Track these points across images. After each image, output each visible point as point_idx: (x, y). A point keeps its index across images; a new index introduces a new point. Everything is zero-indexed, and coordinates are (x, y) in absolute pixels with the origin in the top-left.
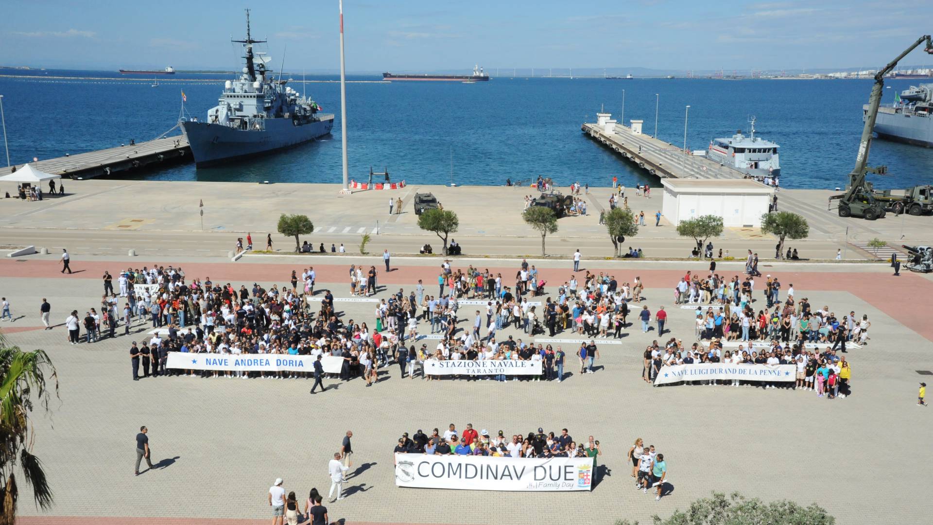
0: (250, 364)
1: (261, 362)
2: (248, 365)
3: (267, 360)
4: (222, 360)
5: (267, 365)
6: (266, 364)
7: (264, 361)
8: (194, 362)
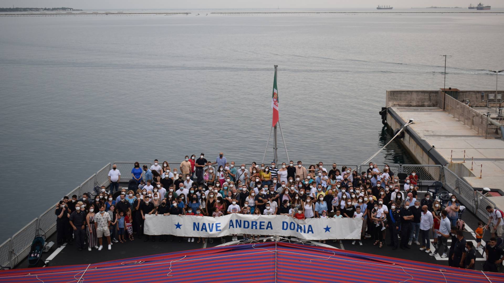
0: (246, 226)
1: (261, 225)
2: (244, 227)
3: (269, 223)
4: (213, 224)
5: (269, 229)
6: (268, 227)
7: (266, 224)
8: (178, 226)
